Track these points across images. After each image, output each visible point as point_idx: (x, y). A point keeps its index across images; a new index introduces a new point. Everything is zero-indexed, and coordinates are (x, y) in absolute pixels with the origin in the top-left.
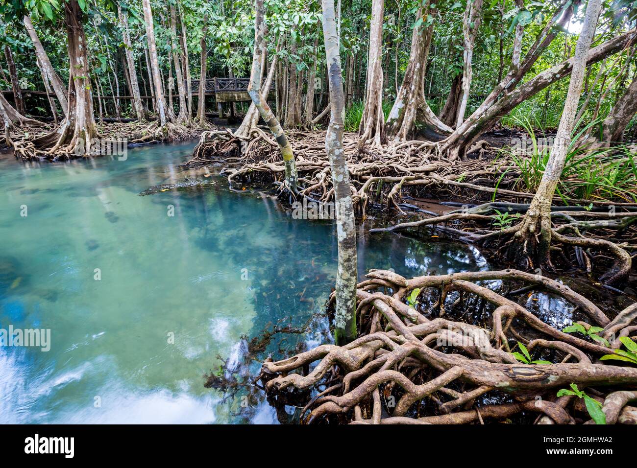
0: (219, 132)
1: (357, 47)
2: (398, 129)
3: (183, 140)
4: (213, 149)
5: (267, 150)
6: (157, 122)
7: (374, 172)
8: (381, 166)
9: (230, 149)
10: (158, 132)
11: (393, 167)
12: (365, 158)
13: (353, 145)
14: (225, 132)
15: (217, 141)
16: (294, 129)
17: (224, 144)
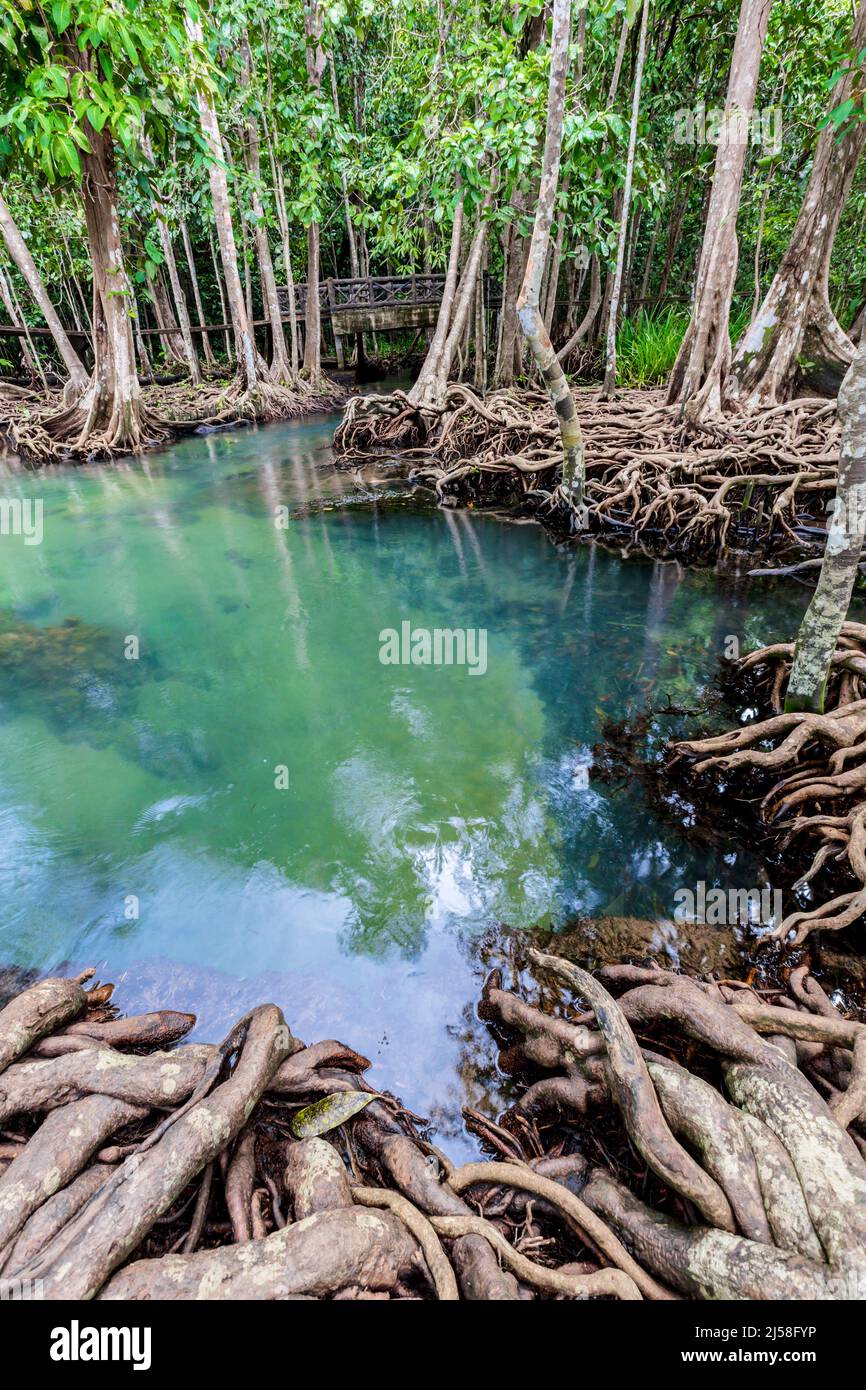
0: (381, 397)
1: (659, 185)
2: (759, 376)
3: (290, 417)
4: (370, 433)
5: (480, 432)
6: (237, 380)
7: (726, 467)
8: (739, 455)
9: (402, 433)
10: (243, 401)
11: (767, 456)
12: (698, 441)
13: (658, 416)
14: (390, 397)
15: (375, 417)
16: (512, 388)
17: (388, 422)
